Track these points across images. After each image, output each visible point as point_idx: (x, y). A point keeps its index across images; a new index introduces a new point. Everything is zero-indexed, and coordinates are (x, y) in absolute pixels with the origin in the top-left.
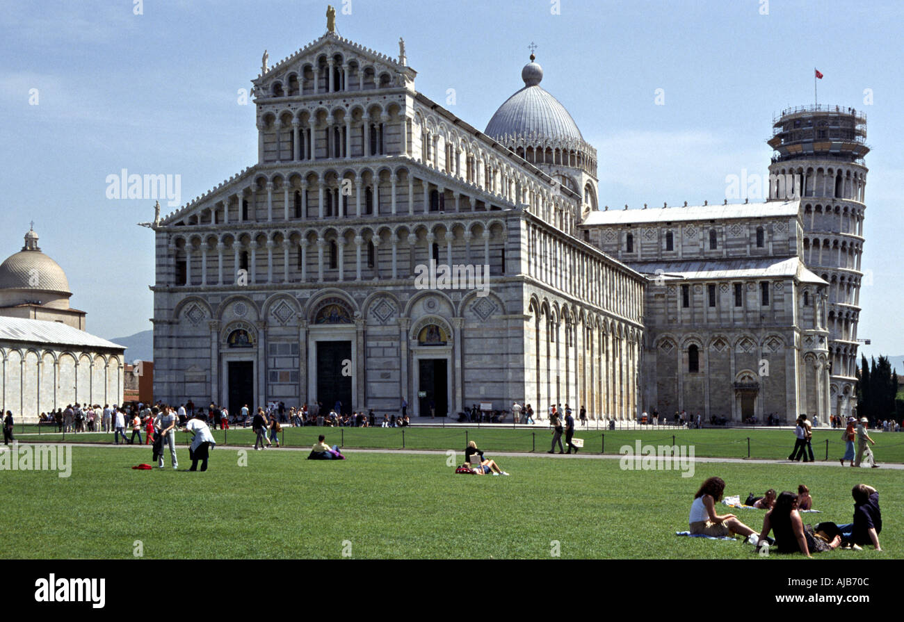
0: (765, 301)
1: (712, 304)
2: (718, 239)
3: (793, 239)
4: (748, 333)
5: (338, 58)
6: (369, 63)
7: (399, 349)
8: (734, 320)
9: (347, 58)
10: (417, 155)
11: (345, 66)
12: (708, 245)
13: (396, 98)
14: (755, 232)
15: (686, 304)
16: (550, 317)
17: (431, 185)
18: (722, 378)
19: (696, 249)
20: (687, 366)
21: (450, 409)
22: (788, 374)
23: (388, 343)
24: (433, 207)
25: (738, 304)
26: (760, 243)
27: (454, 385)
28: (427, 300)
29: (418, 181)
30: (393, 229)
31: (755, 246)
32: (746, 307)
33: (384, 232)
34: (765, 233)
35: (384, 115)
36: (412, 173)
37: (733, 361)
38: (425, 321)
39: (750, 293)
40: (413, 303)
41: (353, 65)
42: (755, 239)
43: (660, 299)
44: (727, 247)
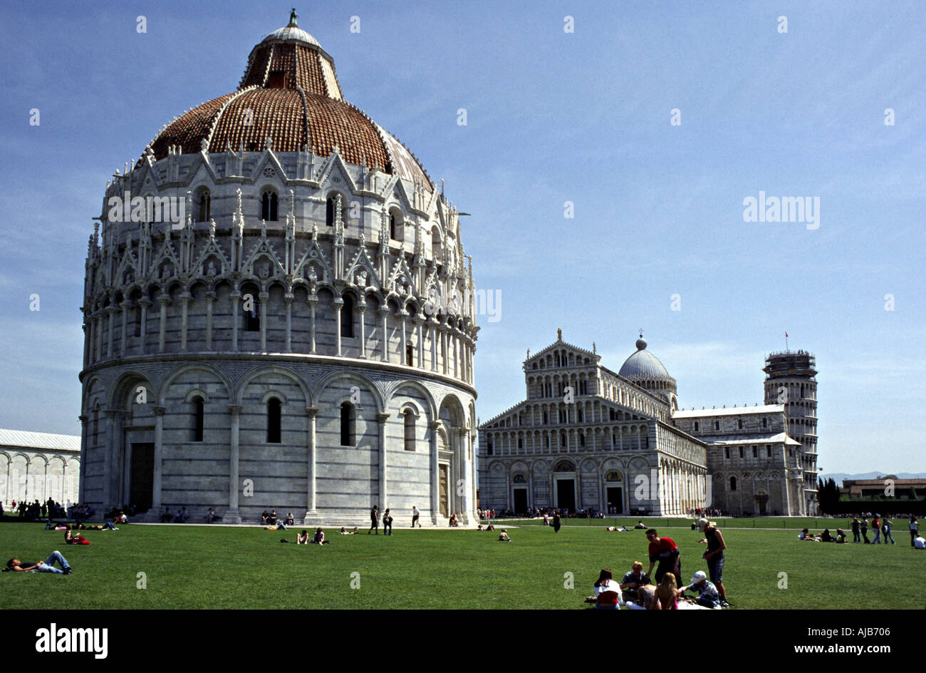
0: (769, 455)
1: (742, 456)
2: (743, 424)
3: (782, 423)
4: (761, 471)
5: (564, 351)
6: (578, 354)
7: (598, 482)
8: (754, 464)
9: (568, 351)
10: (602, 395)
11: (567, 355)
12: (738, 427)
13: (593, 369)
14: (762, 420)
15: (728, 457)
16: (668, 467)
17: (611, 408)
18: (748, 492)
19: (732, 429)
20: (730, 487)
21: (623, 510)
22: (783, 490)
23: (593, 480)
24: (612, 418)
25: (755, 456)
26: (765, 426)
27: (625, 499)
28: (610, 461)
29: (604, 407)
30: (593, 428)
31: (762, 428)
32: (760, 458)
33: (589, 430)
34: (768, 421)
35: (587, 377)
36: (602, 403)
37: (754, 484)
38: (610, 470)
39: (762, 451)
40: (604, 463)
41: (571, 354)
42: (762, 424)
43: (714, 455)
44: (747, 428)
